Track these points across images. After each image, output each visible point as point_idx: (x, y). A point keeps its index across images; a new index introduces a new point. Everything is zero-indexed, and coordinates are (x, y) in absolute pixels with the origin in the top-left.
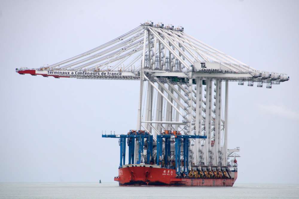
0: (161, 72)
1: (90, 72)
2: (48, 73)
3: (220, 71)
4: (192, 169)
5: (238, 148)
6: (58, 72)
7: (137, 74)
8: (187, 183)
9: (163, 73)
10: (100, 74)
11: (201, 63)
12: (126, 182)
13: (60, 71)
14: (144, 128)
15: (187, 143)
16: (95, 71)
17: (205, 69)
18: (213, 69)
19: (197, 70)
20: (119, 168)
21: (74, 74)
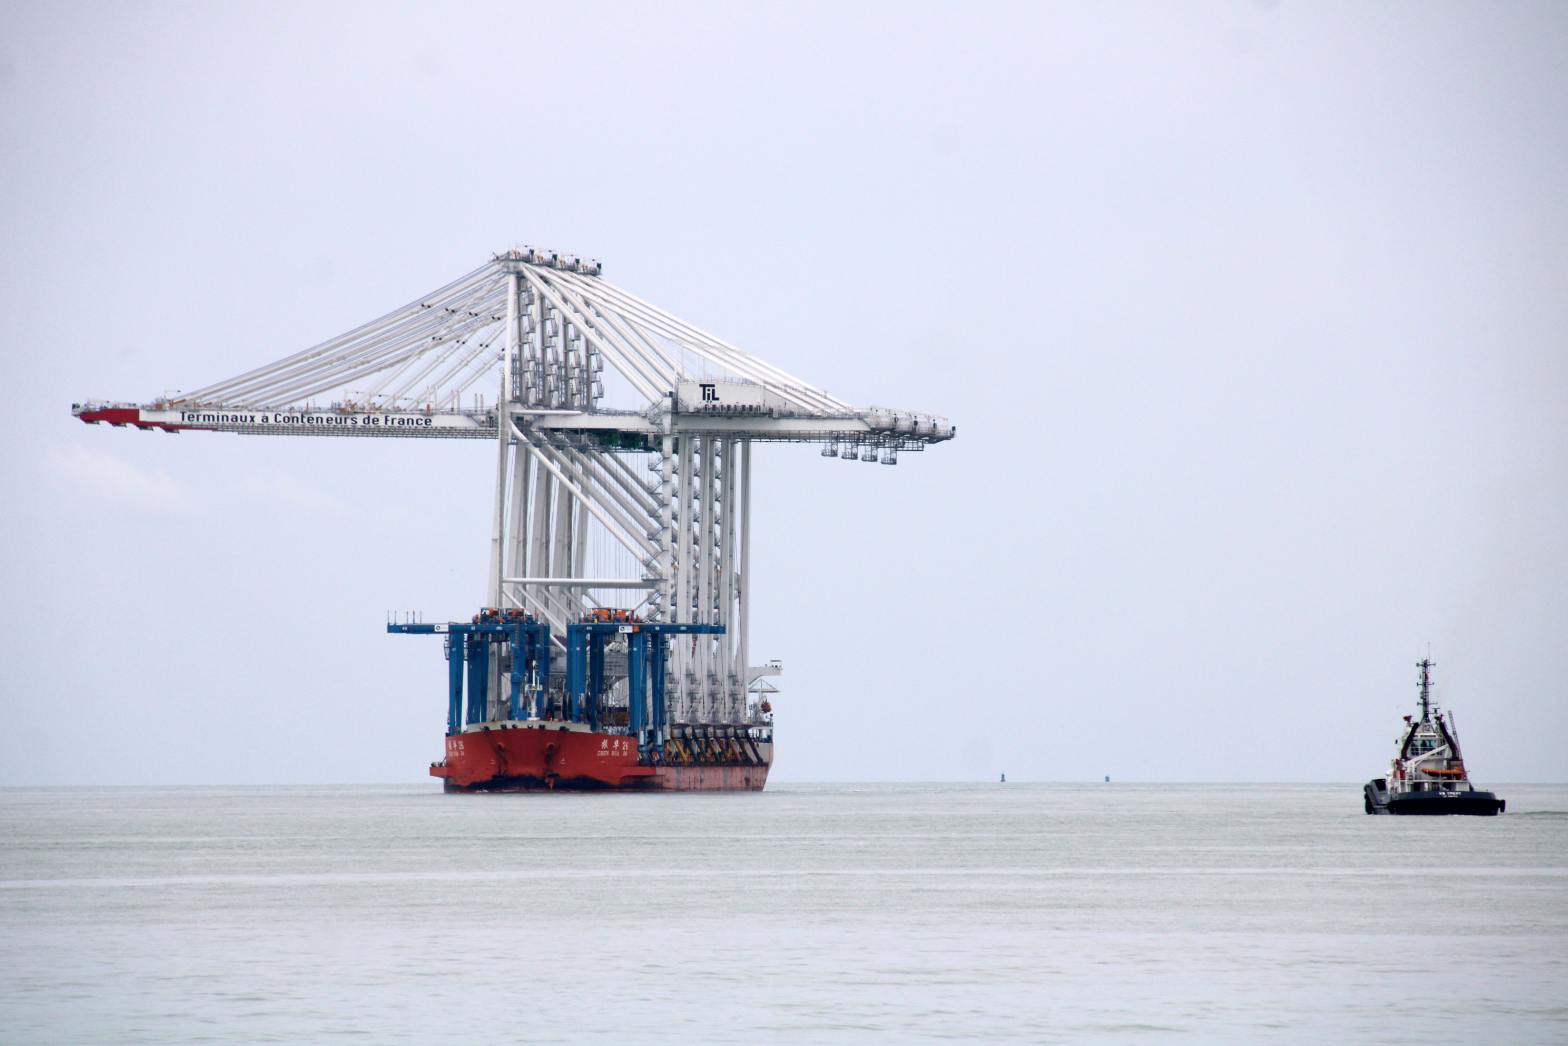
0: (565, 415)
1: (325, 416)
2: (183, 419)
3: (765, 412)
4: (672, 734)
5: (774, 664)
6: (215, 414)
7: (483, 422)
8: (668, 781)
9: (574, 418)
10: (360, 423)
11: (701, 385)
12: (478, 780)
13: (221, 414)
14: (510, 602)
15: (643, 648)
16: (342, 411)
17: (714, 406)
18: (740, 405)
19: (687, 407)
20: (447, 735)
21: (271, 421)
